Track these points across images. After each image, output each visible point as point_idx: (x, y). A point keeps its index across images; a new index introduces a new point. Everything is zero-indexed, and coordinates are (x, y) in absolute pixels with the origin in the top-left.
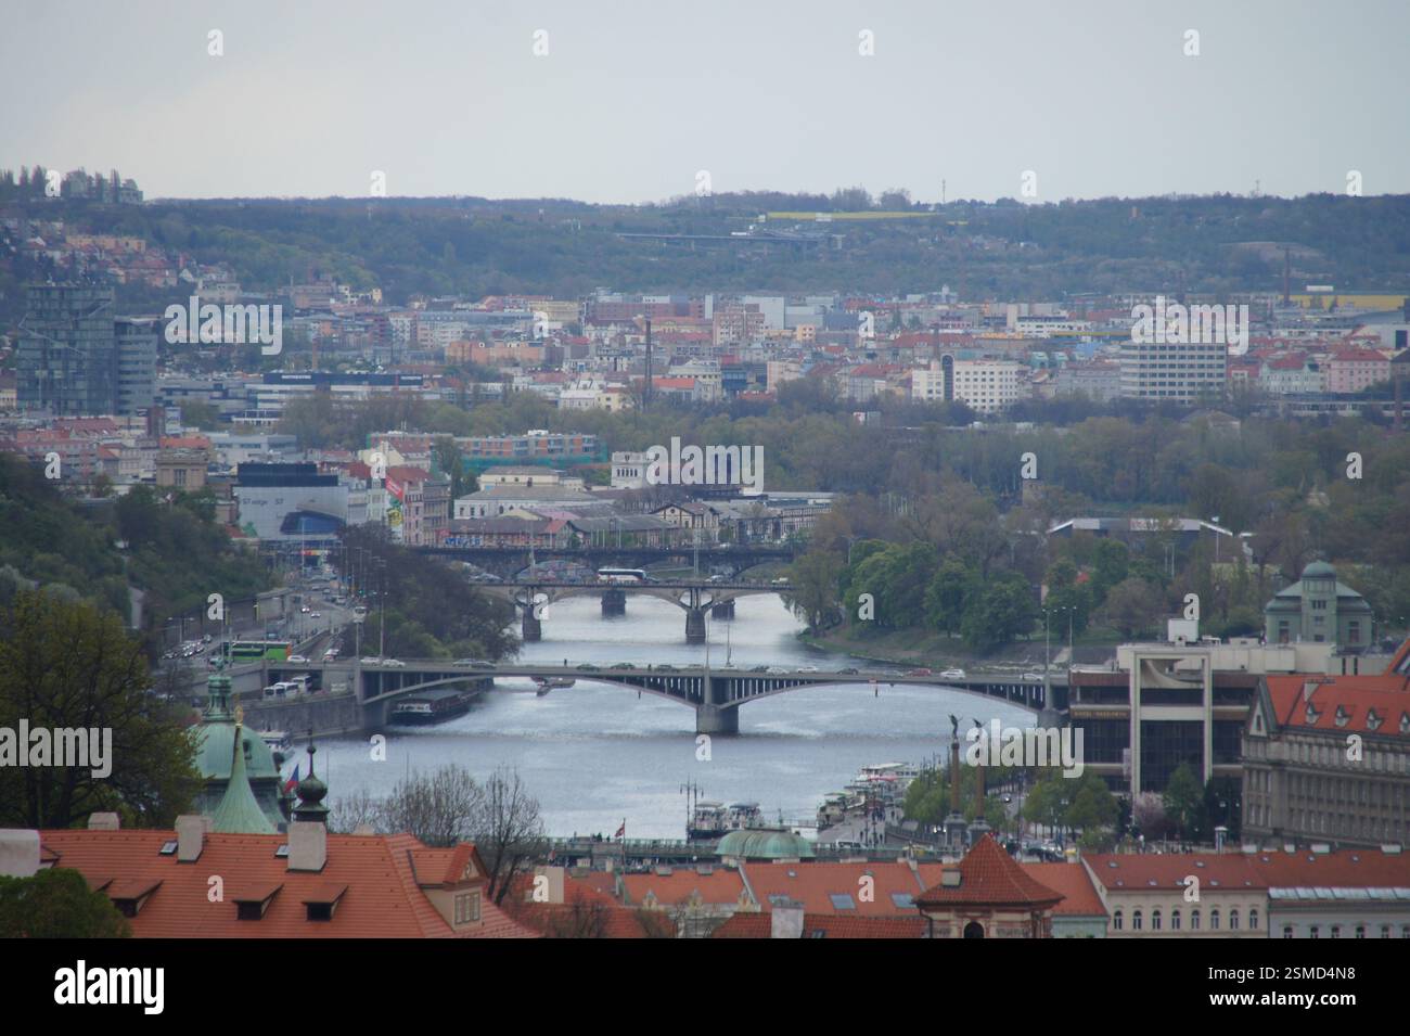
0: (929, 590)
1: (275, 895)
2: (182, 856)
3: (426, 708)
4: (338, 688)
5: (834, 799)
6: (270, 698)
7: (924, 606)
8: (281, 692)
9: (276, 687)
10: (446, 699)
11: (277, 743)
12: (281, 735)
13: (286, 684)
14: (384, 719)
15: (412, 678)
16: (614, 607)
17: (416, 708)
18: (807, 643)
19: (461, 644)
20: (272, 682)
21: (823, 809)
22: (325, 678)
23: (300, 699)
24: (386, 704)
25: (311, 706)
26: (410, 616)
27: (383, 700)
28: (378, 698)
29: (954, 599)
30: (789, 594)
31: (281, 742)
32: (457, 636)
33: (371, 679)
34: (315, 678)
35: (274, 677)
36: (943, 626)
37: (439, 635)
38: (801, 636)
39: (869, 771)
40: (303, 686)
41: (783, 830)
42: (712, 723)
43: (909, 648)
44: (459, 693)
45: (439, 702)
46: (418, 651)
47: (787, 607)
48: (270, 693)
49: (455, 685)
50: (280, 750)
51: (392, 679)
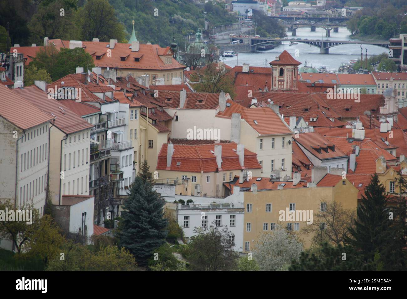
0: (376, 26)
1: (128, 56)
2: (110, 48)
3: (264, 47)
4: (246, 43)
5: (342, 66)
6: (232, 44)
7: (375, 29)
8: (234, 43)
9: (233, 42)
10: (269, 46)
11: (231, 53)
12: (232, 51)
13: (235, 41)
14: (255, 49)
15: (261, 41)
16: (313, 30)
17: (262, 47)
18: (351, 37)
19: (274, 35)
20: (232, 41)
21: (339, 68)
22: (243, 41)
23: (238, 45)
24: (256, 46)
25: (240, 46)
26: (263, 29)
27: (255, 46)
28: (254, 45)
29: (381, 28)
30: (348, 27)
31: (232, 53)
32: (273, 33)
33: (253, 41)
34: (241, 41)
35: (233, 40)
36: (378, 34)
37: (269, 33)
38: (350, 36)
39: (351, 61)
40: (239, 42)
41: (311, 67)
42: (323, 52)
43: (371, 38)
44: (272, 45)
45: (267, 46)
46: (264, 36)
47: (348, 30)
48: (232, 43)
49: (272, 43)
50: (232, 54)
51: (257, 41)
